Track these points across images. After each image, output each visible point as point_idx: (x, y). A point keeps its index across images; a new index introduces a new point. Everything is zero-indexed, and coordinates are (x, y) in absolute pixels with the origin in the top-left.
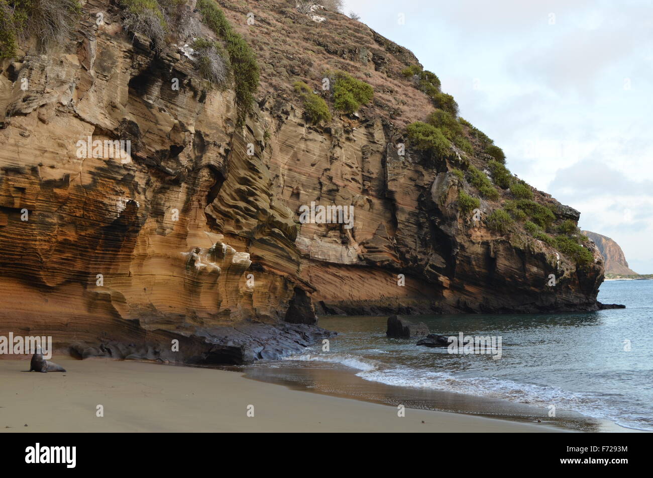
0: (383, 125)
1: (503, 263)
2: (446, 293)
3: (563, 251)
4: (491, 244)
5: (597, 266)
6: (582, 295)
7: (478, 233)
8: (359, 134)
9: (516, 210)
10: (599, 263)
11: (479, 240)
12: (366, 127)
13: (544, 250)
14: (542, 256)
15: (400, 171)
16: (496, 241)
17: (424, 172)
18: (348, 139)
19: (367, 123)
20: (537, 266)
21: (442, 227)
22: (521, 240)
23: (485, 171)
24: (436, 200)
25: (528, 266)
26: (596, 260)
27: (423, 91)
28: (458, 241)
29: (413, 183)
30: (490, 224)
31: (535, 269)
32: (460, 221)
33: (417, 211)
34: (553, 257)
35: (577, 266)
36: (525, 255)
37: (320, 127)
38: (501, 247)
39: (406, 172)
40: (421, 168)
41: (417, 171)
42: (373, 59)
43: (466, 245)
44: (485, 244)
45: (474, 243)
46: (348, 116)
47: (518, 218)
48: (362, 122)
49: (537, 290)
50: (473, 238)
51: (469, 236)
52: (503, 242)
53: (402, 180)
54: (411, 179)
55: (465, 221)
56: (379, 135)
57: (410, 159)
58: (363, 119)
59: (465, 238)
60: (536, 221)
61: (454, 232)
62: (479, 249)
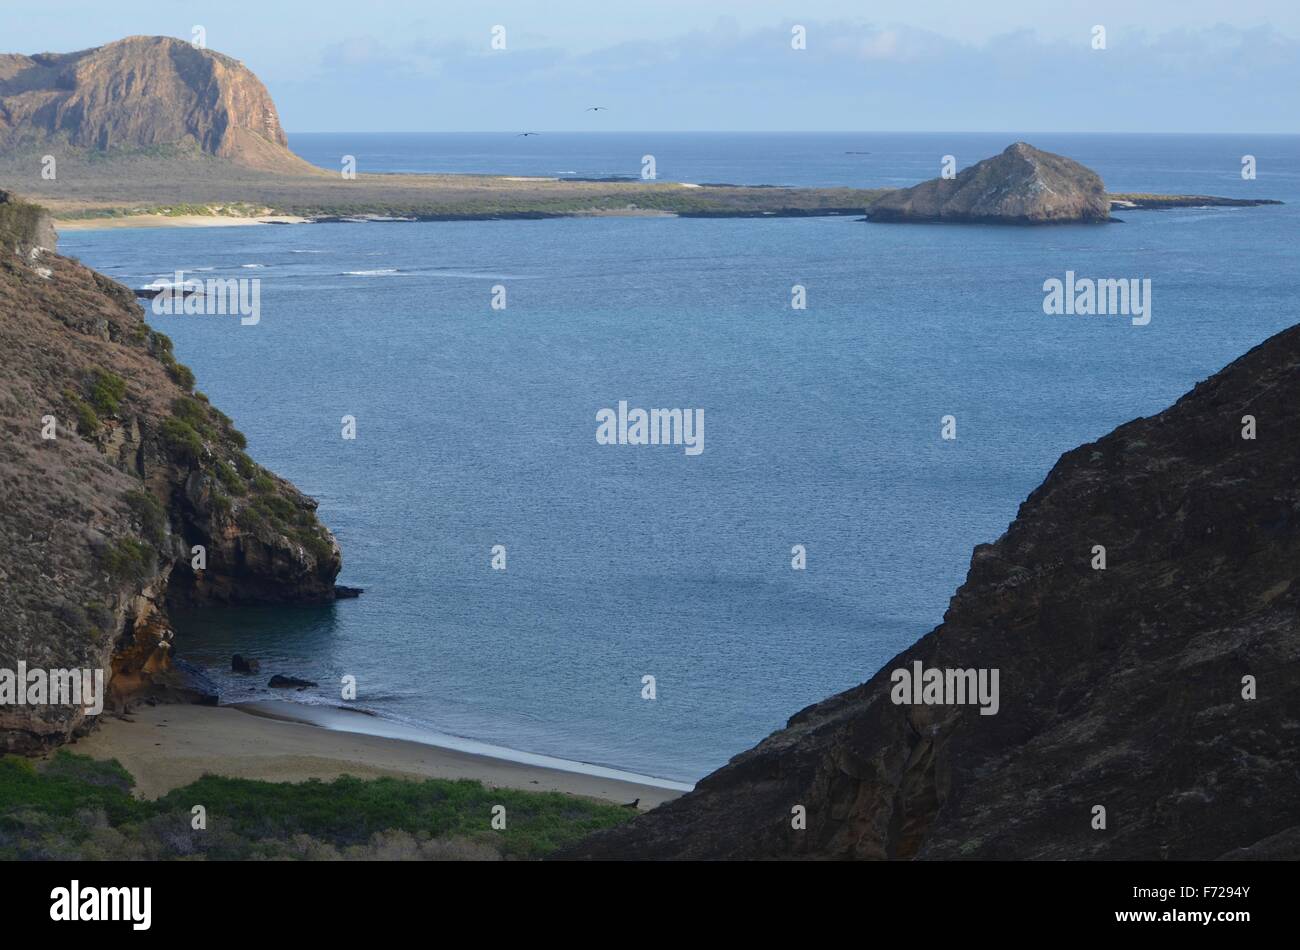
0: (139, 423)
1: (251, 557)
2: (198, 583)
3: (306, 545)
4: (241, 540)
5: (336, 557)
6: (321, 584)
7: (230, 531)
8: (118, 433)
9: (263, 507)
10: (337, 554)
11: (231, 536)
12: (124, 427)
13: (289, 545)
14: (288, 551)
15: (156, 468)
16: (246, 536)
17: (178, 470)
18: (110, 442)
19: (125, 423)
20: (283, 561)
21: (195, 523)
22: (271, 537)
23: (230, 461)
24: (191, 499)
25: (274, 560)
26: (334, 552)
27: (158, 360)
28: (212, 537)
29: (167, 480)
30: (241, 522)
31: (280, 563)
32: (214, 519)
33: (170, 506)
34: (297, 552)
35: (318, 559)
36: (272, 550)
37: (91, 437)
38: (250, 542)
39: (162, 470)
40: (175, 466)
41: (172, 469)
42: (109, 328)
43: (219, 541)
44: (236, 539)
45: (226, 540)
46: (109, 418)
47: (264, 514)
48: (120, 422)
49: (282, 581)
50: (226, 535)
51: (222, 533)
52: (251, 538)
53: (157, 478)
54: (165, 476)
55: (219, 520)
56: (136, 434)
57: (165, 458)
58: (121, 419)
59: (219, 535)
60: (281, 516)
61: (208, 529)
62: (230, 544)
